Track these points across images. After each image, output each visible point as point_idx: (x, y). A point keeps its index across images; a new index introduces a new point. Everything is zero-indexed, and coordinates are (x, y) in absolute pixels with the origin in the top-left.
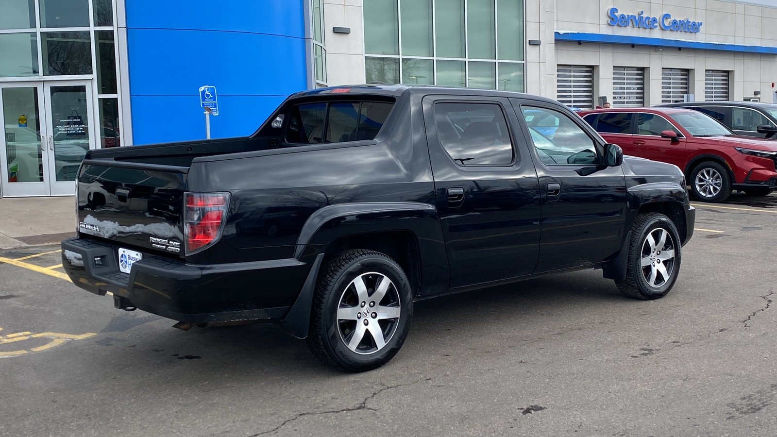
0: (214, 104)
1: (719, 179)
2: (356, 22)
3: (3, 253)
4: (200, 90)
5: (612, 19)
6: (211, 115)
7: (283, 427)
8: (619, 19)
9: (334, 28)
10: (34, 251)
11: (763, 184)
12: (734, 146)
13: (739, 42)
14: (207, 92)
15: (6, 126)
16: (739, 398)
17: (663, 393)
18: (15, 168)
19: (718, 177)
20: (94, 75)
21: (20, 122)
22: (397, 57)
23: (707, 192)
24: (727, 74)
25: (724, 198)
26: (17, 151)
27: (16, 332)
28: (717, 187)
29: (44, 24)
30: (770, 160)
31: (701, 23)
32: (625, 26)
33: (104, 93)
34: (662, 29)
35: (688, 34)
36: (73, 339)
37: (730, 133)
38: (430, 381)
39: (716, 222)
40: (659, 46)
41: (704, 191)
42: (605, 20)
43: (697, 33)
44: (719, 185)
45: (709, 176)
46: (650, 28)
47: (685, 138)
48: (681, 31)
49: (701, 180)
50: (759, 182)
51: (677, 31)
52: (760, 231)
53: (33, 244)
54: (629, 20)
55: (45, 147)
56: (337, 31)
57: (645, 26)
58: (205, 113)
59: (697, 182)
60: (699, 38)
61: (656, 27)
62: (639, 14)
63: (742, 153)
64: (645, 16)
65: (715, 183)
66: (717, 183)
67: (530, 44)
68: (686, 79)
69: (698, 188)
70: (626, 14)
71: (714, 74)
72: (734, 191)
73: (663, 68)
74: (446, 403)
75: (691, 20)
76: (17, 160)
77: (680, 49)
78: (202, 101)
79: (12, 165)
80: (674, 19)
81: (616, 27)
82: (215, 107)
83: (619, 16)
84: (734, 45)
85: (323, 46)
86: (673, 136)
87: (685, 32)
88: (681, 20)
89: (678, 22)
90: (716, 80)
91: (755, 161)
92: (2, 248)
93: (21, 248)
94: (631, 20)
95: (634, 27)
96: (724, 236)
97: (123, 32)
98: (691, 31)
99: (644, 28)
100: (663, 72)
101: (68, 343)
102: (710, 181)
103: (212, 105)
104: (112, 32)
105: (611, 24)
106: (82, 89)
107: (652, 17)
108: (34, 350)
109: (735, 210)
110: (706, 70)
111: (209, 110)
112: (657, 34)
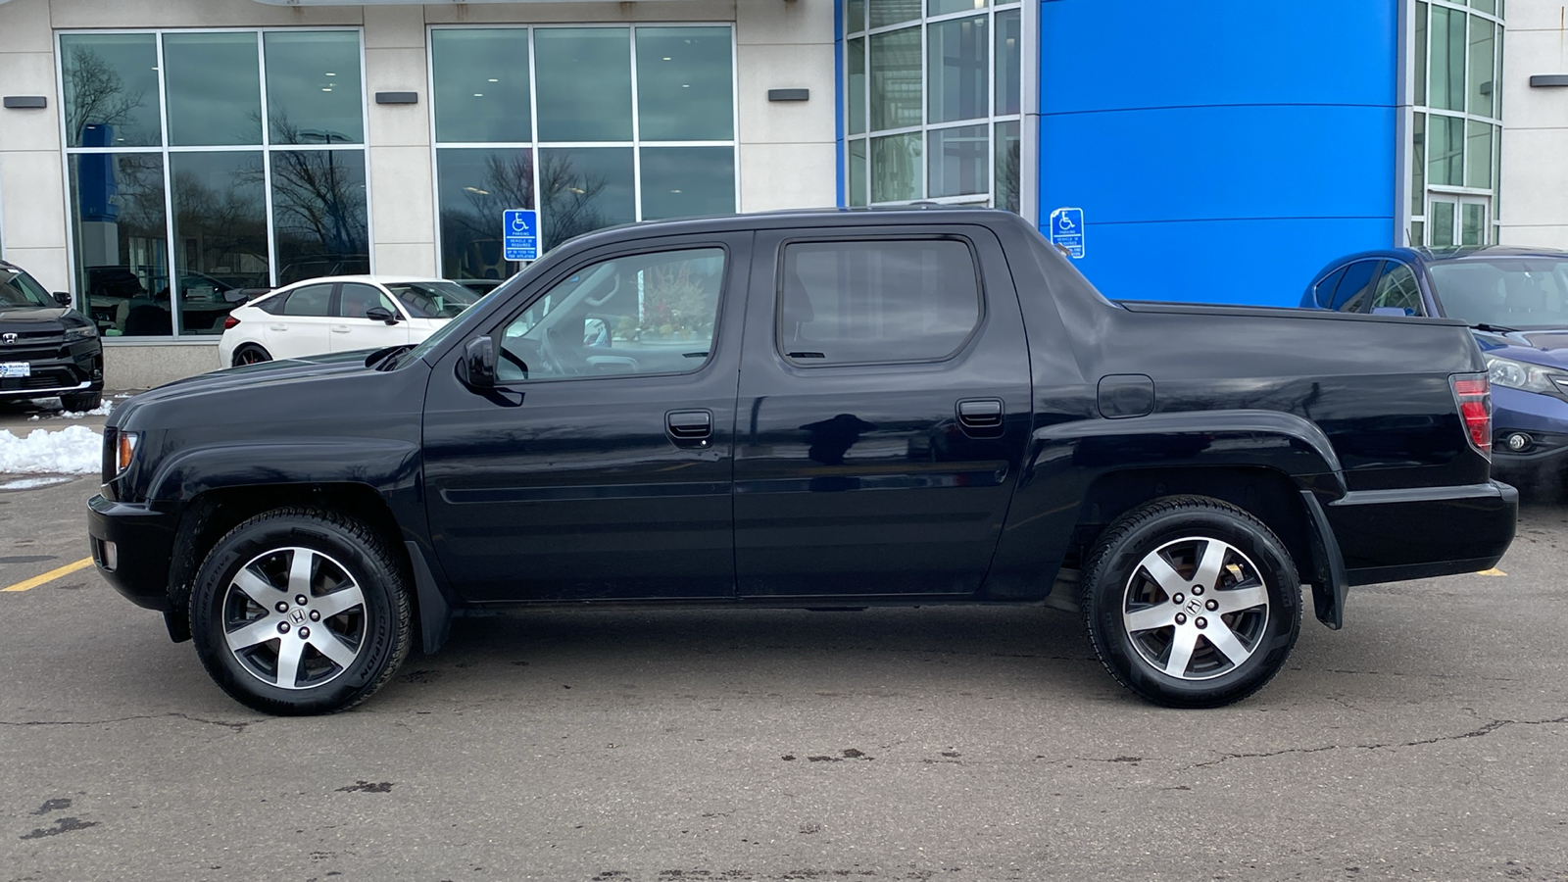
0: (1076, 239)
4: (1051, 215)
9: (1533, 78)
14: (1065, 219)
20: (991, 195)
56: (1540, 83)
78: (1054, 234)
82: (1079, 242)
97: (1033, 121)
103: (1073, 240)
111: (1065, 248)
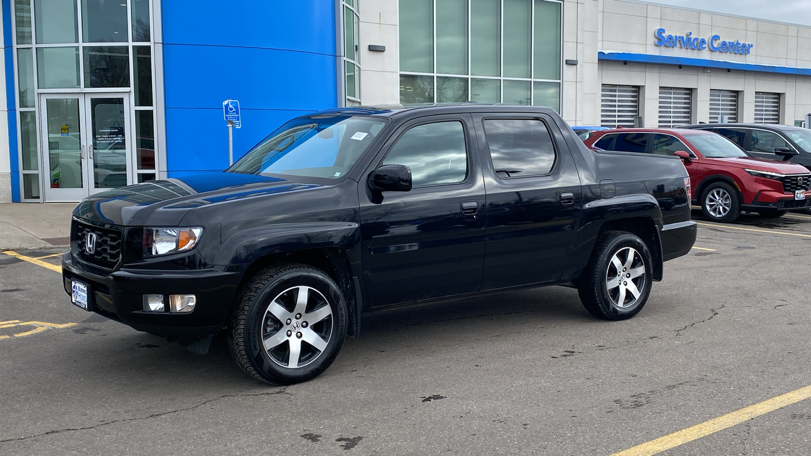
0: (237, 117)
1: (728, 200)
2: (391, 40)
3: (28, 253)
4: (224, 104)
5: (660, 40)
6: (234, 128)
7: (203, 405)
8: (666, 39)
9: (369, 46)
10: (56, 251)
11: (771, 206)
12: (744, 166)
13: (791, 64)
14: (231, 106)
15: (49, 134)
16: (629, 395)
17: (561, 388)
18: (58, 175)
19: (727, 198)
20: (132, 88)
21: (63, 131)
22: (431, 74)
23: (717, 212)
24: (779, 96)
25: (733, 218)
26: (60, 159)
27: (7, 320)
28: (726, 207)
29: (87, 38)
30: (779, 182)
31: (752, 45)
32: (673, 47)
33: (140, 105)
34: (711, 51)
35: (738, 55)
36: (54, 328)
37: (745, 155)
38: (355, 373)
39: (714, 241)
40: (708, 67)
41: (714, 211)
42: (652, 40)
43: (748, 55)
44: (728, 205)
45: (719, 196)
46: (699, 49)
47: (697, 158)
48: (730, 53)
49: (711, 200)
50: (766, 204)
51: (726, 52)
52: (753, 251)
53: (58, 245)
54: (676, 42)
55: (84, 156)
56: (372, 49)
57: (693, 47)
58: (228, 126)
59: (707, 202)
60: (750, 60)
61: (705, 48)
62: (687, 35)
63: (751, 174)
64: (693, 37)
65: (725, 204)
66: (726, 204)
67: (566, 63)
68: (734, 101)
69: (708, 208)
70: (673, 35)
71: (764, 96)
72: (743, 212)
73: (711, 90)
74: (358, 391)
75: (741, 42)
76: (60, 167)
77: (729, 70)
78: (225, 115)
79: (55, 172)
80: (723, 40)
81: (663, 48)
82: (238, 119)
83: (666, 37)
84: (785, 68)
85: (357, 64)
86: (686, 156)
87: (735, 53)
88: (731, 42)
89: (728, 44)
90: (766, 102)
91: (765, 183)
92: (28, 248)
93: (45, 248)
94: (679, 41)
95: (681, 48)
96: (713, 254)
97: (160, 47)
98: (741, 52)
99: (692, 49)
100: (712, 93)
101: (48, 331)
102: (720, 201)
103: (235, 118)
104: (149, 47)
105: (658, 45)
106: (120, 101)
107: (701, 38)
108: (16, 335)
109: (741, 230)
110: (756, 92)
111: (232, 123)
112: (705, 55)
